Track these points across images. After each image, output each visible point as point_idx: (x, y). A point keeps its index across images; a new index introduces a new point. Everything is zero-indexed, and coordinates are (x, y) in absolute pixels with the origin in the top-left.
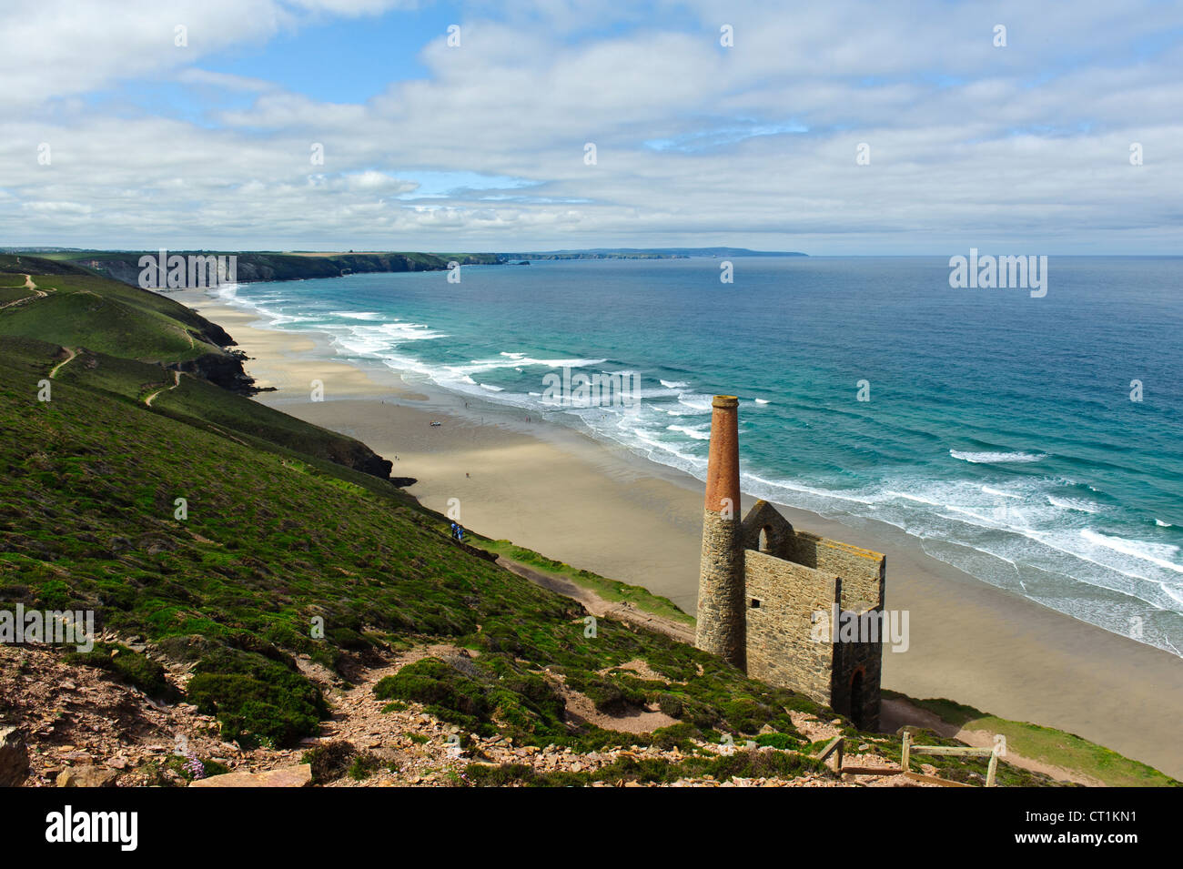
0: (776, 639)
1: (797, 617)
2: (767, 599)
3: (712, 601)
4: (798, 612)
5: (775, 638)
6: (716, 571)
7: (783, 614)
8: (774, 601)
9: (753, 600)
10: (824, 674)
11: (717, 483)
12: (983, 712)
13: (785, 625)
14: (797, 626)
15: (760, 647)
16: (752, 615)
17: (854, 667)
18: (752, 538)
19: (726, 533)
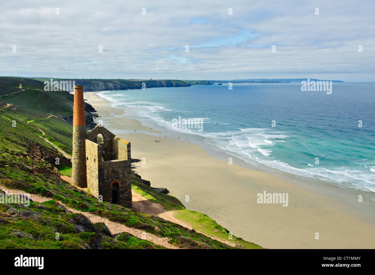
0: (90, 170)
1: (93, 161)
8: (90, 156)
9: (87, 157)
13: (91, 164)
15: (88, 174)
16: (87, 163)
17: (113, 180)
18: (92, 137)
19: (77, 133)
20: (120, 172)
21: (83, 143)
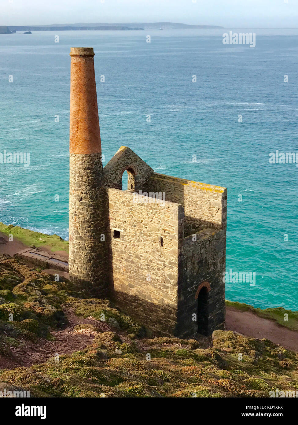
1: (149, 242)
2: (125, 230)
3: (79, 233)
4: (150, 238)
5: (133, 262)
6: (82, 206)
7: (138, 241)
8: (130, 230)
9: (115, 231)
10: (172, 291)
13: (141, 250)
14: (149, 250)
15: (122, 271)
16: (116, 245)
17: (199, 283)
18: (115, 179)
19: (87, 173)
20: (210, 261)
21: (101, 197)
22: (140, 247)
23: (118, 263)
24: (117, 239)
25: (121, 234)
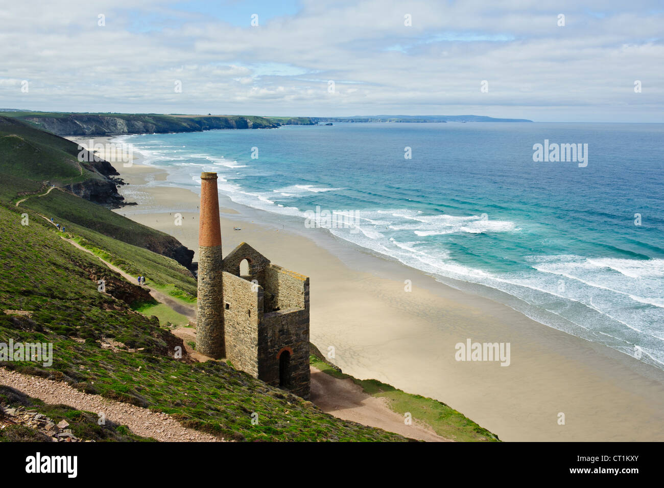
0: (236, 328)
2: (232, 303)
3: (201, 304)
4: (243, 310)
6: (203, 284)
7: (238, 312)
8: (235, 303)
10: (255, 349)
11: (202, 227)
12: (396, 388)
13: (239, 319)
14: (244, 319)
16: (227, 314)
17: (280, 347)
18: (232, 266)
19: (208, 260)
20: (293, 331)
22: (239, 317)
23: (228, 328)
24: (228, 311)
25: (230, 306)
